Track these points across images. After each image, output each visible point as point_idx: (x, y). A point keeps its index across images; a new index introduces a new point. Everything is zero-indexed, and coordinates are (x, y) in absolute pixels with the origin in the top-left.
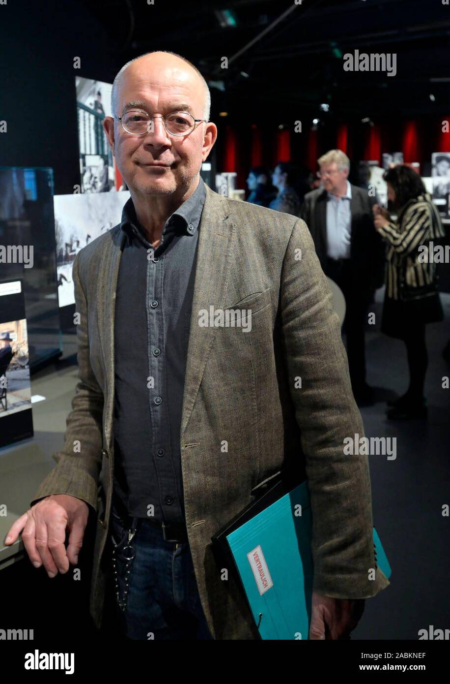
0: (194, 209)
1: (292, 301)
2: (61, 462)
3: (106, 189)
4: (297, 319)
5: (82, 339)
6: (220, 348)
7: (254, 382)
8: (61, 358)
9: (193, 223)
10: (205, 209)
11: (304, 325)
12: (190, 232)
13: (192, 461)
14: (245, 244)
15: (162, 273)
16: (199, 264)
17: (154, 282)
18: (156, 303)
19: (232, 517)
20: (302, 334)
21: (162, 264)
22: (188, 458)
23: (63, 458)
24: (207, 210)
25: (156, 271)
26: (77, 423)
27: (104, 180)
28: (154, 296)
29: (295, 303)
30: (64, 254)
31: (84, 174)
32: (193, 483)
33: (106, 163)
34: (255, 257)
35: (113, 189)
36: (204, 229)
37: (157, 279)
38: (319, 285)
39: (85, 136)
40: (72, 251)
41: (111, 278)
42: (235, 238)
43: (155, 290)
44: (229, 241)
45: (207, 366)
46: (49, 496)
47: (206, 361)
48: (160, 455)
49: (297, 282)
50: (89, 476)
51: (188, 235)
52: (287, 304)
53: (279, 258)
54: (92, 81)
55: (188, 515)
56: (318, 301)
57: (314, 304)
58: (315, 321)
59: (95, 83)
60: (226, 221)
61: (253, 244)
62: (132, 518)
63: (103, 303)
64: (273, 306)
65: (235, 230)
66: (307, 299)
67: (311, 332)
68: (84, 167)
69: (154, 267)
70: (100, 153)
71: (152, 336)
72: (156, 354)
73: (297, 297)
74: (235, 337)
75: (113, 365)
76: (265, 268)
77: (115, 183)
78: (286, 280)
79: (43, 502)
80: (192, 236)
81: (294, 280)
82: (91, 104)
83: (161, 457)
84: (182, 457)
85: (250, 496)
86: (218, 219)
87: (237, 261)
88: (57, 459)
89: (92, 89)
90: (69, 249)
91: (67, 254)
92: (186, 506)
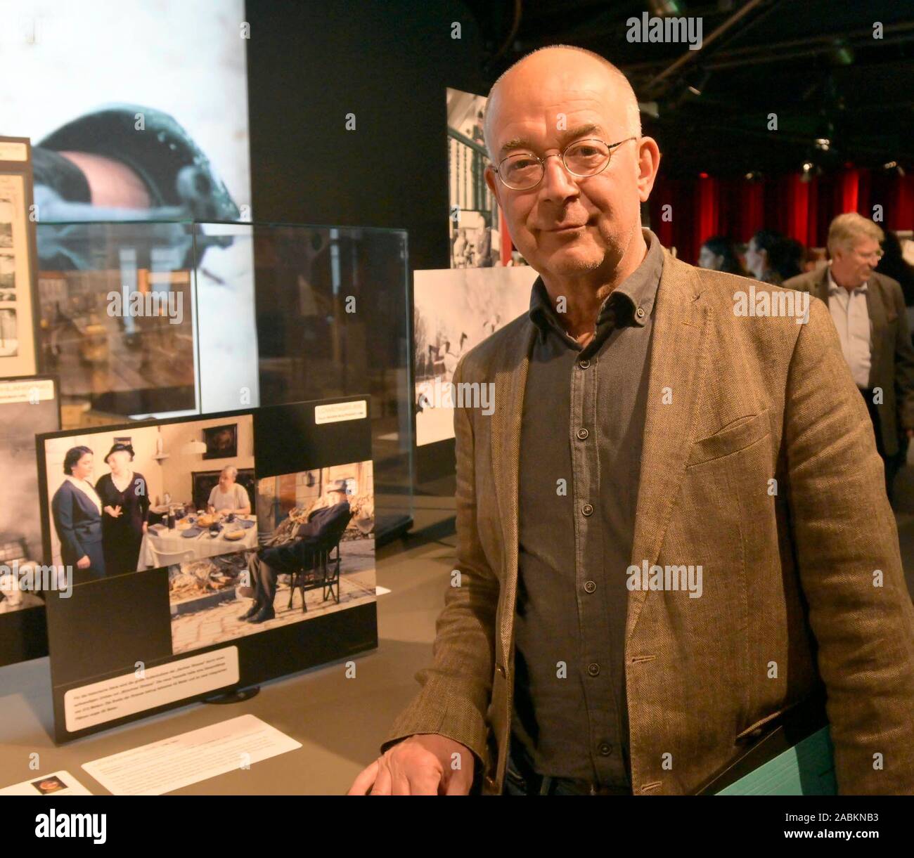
0: (645, 285)
1: (804, 430)
2: (430, 683)
3: (488, 263)
4: (813, 459)
5: (464, 493)
6: (688, 504)
7: (743, 561)
8: (410, 531)
9: (644, 307)
10: (662, 284)
11: (825, 468)
12: (639, 321)
13: (642, 684)
14: (727, 339)
15: (594, 384)
16: (654, 370)
17: (582, 399)
18: (585, 432)
19: (703, 779)
20: (820, 484)
21: (594, 371)
22: (637, 680)
23: (432, 677)
24: (666, 285)
25: (585, 382)
26: (454, 626)
27: (485, 250)
28: (581, 422)
29: (809, 433)
30: (426, 363)
31: (454, 241)
32: (645, 721)
33: (488, 224)
34: (744, 359)
35: (498, 264)
36: (661, 316)
37: (586, 394)
38: (850, 404)
39: (458, 180)
40: (438, 358)
41: (514, 394)
42: (711, 329)
43: (584, 412)
44: (702, 333)
45: (669, 534)
46: (411, 736)
47: (665, 524)
48: (592, 674)
49: (812, 400)
50: (474, 708)
51: (636, 325)
52: (797, 435)
53: (783, 361)
54: (472, 96)
55: (636, 772)
56: (848, 431)
57: (841, 436)
58: (843, 463)
59: (475, 98)
60: (696, 303)
61: (741, 339)
62: (540, 778)
63: (501, 434)
64: (774, 439)
65: (711, 316)
66: (830, 427)
67: (836, 481)
68: (455, 230)
69: (581, 376)
70: (480, 208)
71: (580, 484)
72: (586, 512)
73: (813, 423)
74: (714, 487)
75: (515, 530)
76: (760, 378)
77: (501, 255)
78: (794, 396)
79: (402, 745)
80: (641, 326)
81: (808, 396)
82: (468, 131)
83: (594, 676)
84: (628, 677)
85: (734, 747)
86: (684, 300)
87: (715, 365)
88: (422, 680)
89: (470, 107)
90: (434, 354)
91: (430, 363)
92: (633, 756)
